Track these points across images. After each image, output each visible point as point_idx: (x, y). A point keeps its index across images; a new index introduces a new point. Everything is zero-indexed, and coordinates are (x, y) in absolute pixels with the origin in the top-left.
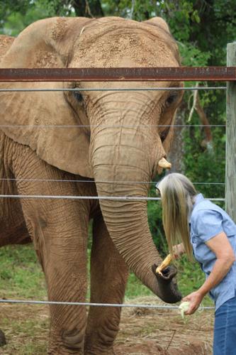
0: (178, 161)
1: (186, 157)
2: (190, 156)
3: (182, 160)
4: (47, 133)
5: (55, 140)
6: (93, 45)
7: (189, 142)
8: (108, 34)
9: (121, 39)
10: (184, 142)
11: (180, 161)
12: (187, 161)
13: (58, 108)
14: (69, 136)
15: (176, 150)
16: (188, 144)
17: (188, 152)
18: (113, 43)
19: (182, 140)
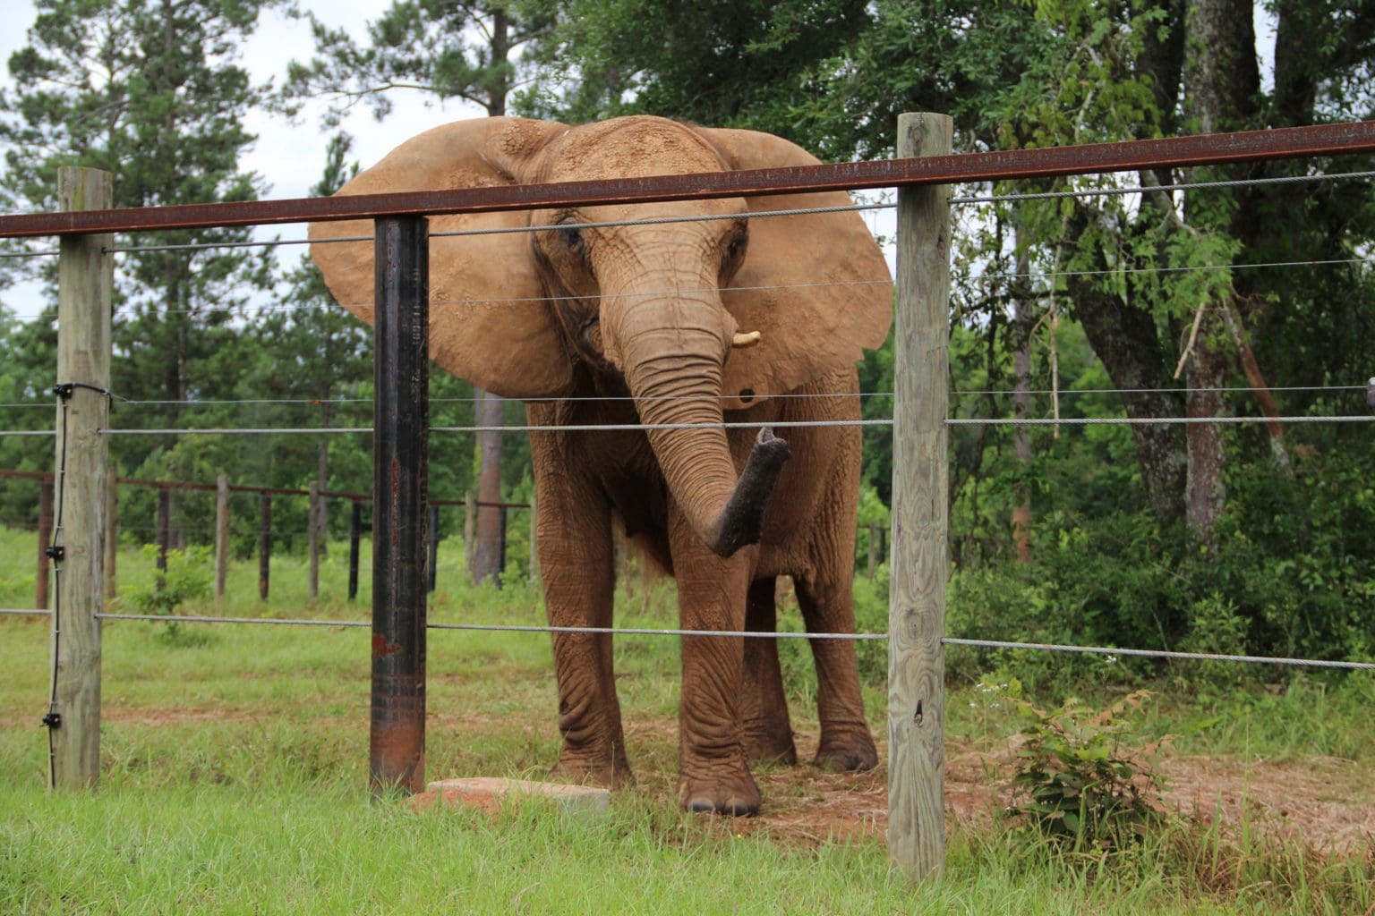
0: (1209, 478)
1: (1227, 471)
2: (1235, 469)
3: (1219, 476)
4: (463, 320)
5: (480, 337)
6: (596, 147)
7: (1232, 438)
8: (623, 130)
9: (648, 138)
10: (1222, 439)
11: (1214, 479)
12: (1228, 479)
13: (510, 276)
14: (521, 331)
15: (1205, 455)
16: (1230, 444)
17: (1230, 459)
18: (635, 142)
19: (1218, 436)
